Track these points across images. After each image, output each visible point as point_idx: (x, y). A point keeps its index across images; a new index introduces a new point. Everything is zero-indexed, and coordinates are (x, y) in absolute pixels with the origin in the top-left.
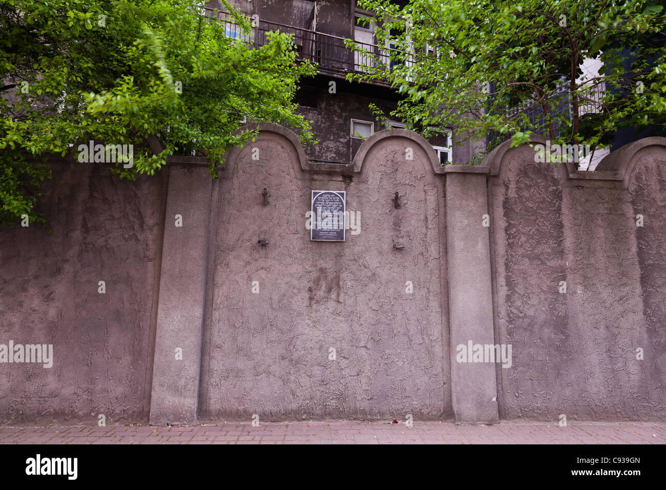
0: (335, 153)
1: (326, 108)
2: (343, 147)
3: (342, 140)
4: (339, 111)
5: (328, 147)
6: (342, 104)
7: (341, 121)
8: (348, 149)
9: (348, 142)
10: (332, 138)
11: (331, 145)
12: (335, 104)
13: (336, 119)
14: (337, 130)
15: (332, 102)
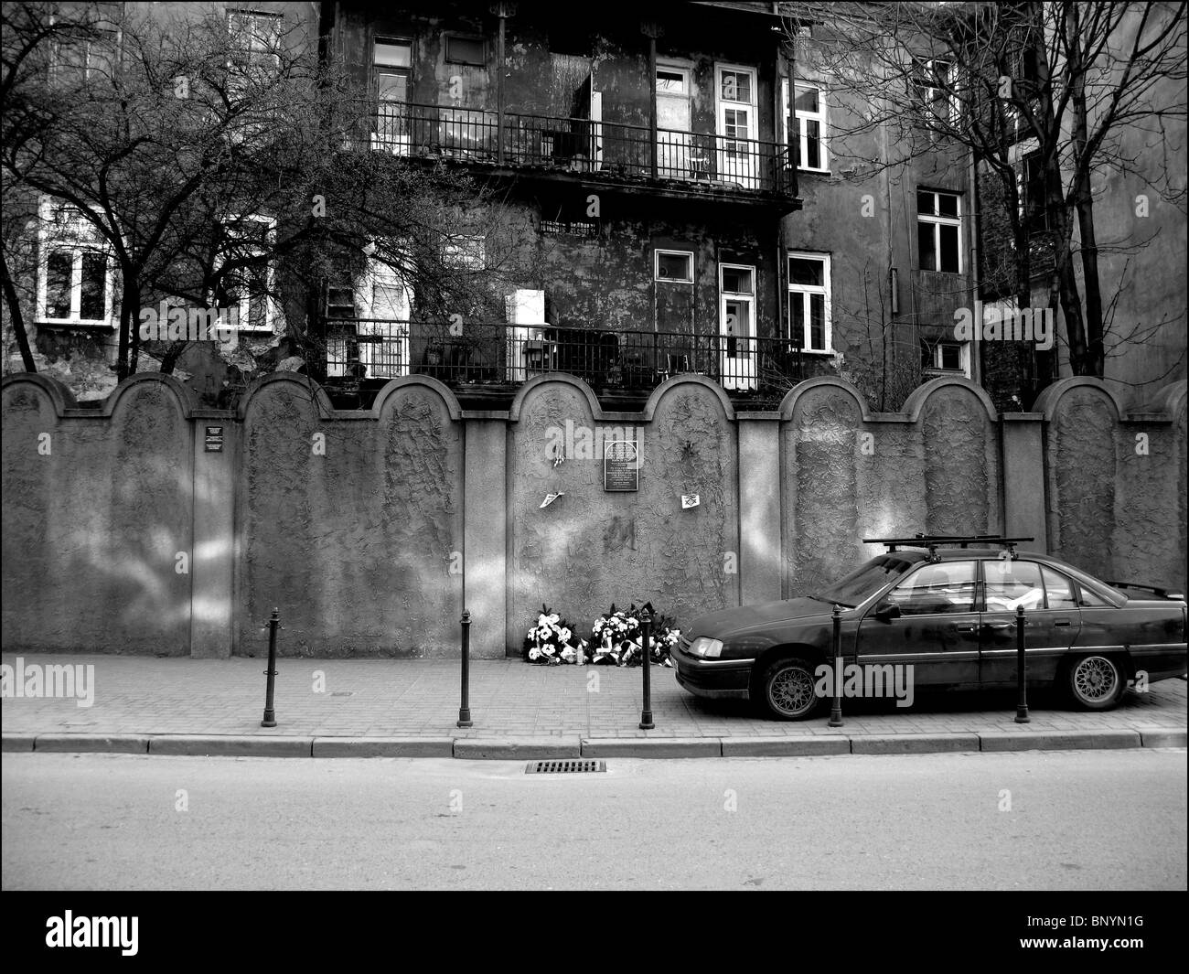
0: (628, 309)
1: (612, 234)
2: (642, 298)
3: (640, 286)
4: (634, 237)
5: (617, 301)
6: (638, 225)
7: (638, 254)
8: (651, 300)
9: (651, 289)
10: (623, 284)
11: (623, 295)
12: (627, 225)
13: (629, 251)
14: (631, 270)
15: (623, 223)
